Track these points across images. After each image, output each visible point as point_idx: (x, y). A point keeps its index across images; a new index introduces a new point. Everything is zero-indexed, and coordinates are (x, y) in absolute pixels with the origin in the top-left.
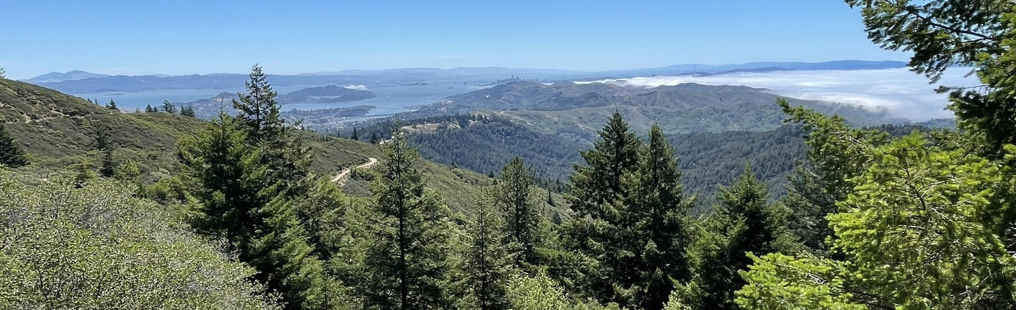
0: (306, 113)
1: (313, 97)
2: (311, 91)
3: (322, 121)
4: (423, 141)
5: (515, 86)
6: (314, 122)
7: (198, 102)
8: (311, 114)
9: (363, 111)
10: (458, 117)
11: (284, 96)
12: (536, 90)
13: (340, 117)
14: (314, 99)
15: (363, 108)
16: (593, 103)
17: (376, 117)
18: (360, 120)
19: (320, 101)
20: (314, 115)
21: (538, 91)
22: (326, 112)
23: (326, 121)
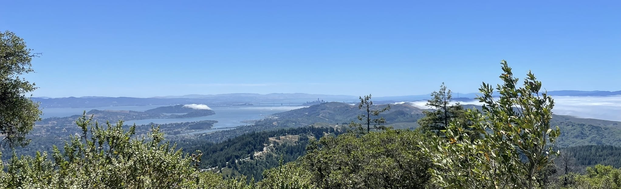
0: (161, 127)
1: (165, 114)
2: (163, 109)
3: (176, 133)
4: (294, 153)
5: (328, 106)
6: (169, 134)
7: (72, 117)
8: (166, 127)
9: (209, 125)
10: (313, 130)
11: (142, 113)
12: (346, 109)
13: (190, 129)
14: (165, 115)
15: (208, 122)
16: (402, 119)
17: (222, 130)
18: (208, 132)
19: (172, 117)
20: (168, 128)
21: (347, 109)
22: (178, 126)
23: (179, 133)
